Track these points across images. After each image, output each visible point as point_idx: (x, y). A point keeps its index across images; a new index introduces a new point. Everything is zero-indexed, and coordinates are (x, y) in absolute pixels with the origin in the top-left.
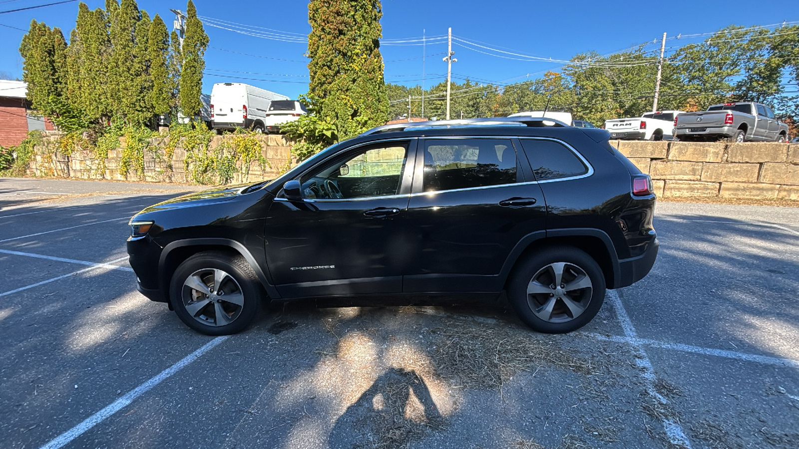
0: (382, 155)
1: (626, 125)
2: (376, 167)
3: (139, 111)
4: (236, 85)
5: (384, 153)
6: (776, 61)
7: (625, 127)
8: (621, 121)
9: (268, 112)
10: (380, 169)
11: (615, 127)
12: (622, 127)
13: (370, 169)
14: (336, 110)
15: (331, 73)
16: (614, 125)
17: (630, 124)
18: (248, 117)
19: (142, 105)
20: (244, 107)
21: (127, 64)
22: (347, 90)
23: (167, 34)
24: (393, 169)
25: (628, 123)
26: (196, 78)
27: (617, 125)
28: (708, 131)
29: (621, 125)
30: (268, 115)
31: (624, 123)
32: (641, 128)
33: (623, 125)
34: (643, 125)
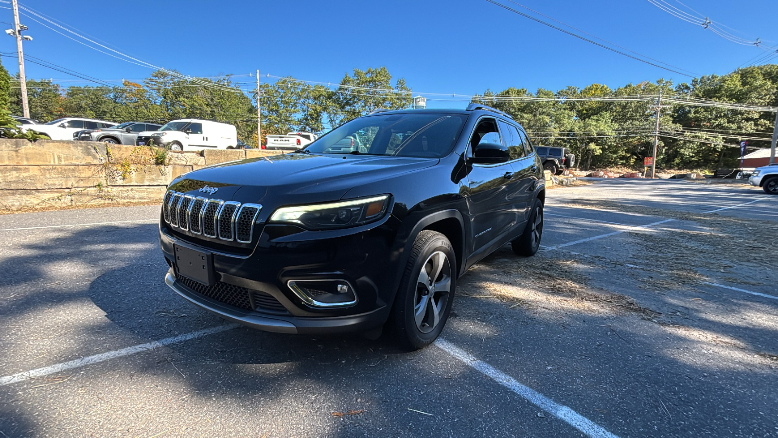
1: (285, 140)
6: (319, 108)
7: (284, 142)
8: (280, 137)
11: (276, 142)
12: (282, 142)
16: (275, 140)
17: (289, 141)
25: (287, 139)
27: (277, 140)
28: (342, 149)
29: (281, 141)
31: (284, 139)
32: (297, 144)
33: (283, 141)
34: (299, 142)
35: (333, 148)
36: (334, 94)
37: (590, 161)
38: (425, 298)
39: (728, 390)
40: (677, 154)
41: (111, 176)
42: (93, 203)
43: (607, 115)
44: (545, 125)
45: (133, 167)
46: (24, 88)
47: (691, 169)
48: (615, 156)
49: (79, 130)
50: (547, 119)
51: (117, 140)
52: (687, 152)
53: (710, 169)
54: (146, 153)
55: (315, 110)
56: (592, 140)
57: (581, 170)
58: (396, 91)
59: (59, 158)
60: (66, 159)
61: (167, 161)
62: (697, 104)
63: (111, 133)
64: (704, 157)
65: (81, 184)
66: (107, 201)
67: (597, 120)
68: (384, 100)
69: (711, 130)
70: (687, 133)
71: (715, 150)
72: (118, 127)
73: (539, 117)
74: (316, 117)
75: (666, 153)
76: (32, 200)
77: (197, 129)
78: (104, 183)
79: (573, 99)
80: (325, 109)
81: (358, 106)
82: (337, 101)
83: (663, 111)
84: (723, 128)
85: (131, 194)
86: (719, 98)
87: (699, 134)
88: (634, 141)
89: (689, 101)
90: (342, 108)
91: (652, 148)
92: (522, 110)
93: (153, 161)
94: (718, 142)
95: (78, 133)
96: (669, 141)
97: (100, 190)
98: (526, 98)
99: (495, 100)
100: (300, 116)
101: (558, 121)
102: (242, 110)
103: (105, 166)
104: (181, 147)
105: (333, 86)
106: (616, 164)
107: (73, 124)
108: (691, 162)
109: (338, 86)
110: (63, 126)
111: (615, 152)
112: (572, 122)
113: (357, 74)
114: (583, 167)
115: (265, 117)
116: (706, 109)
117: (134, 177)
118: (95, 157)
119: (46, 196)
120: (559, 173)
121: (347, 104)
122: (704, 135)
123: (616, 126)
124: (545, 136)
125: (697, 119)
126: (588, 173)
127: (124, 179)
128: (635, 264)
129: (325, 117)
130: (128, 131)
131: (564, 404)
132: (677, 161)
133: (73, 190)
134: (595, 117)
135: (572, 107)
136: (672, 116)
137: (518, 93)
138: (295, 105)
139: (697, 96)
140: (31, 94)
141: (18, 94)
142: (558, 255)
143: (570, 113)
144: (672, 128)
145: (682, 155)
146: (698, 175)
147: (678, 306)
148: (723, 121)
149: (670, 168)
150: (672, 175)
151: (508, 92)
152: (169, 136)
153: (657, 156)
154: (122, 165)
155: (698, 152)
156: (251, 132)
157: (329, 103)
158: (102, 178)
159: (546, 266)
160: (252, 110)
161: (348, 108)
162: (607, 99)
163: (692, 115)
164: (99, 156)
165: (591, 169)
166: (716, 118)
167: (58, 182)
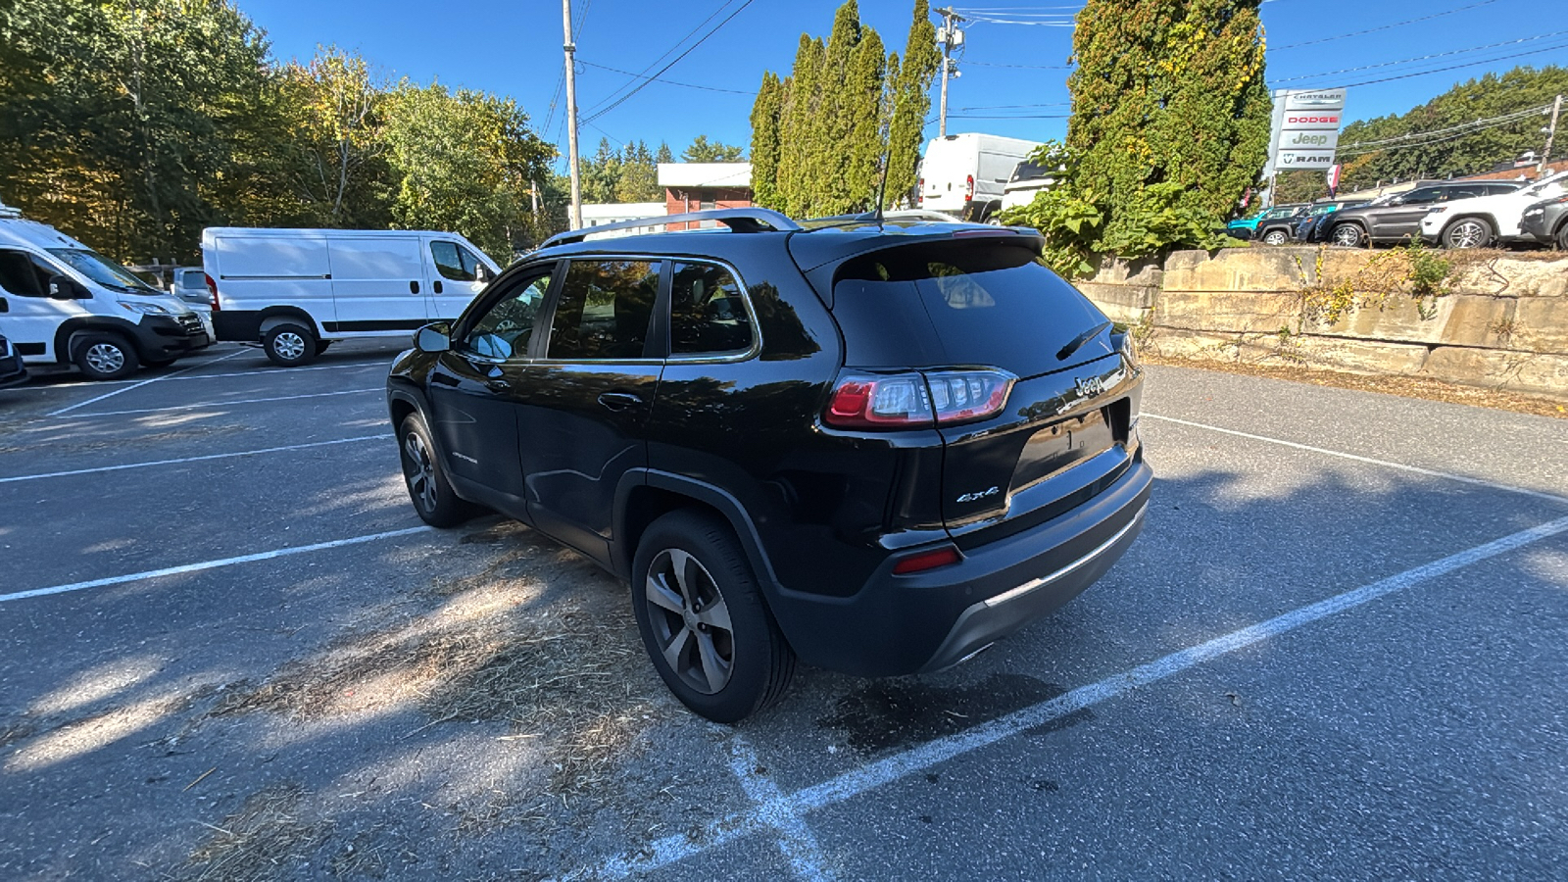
0: (1202, 274)
2: (1182, 302)
3: (836, 198)
4: (963, 137)
5: (1209, 269)
9: (1009, 186)
10: (1192, 306)
13: (1166, 305)
14: (1109, 173)
15: (1112, 88)
18: (974, 199)
19: (841, 187)
20: (970, 179)
21: (829, 121)
22: (1142, 125)
23: (883, 61)
24: (1225, 310)
26: (911, 131)
30: (1007, 192)
41: (1311, 315)
59: (1241, 279)
60: (1251, 280)
61: (1444, 286)
65: (1259, 326)
78: (1296, 327)
93: (1410, 285)
97: (1285, 341)
117: (1354, 320)
133: (1244, 337)
164: (1301, 275)
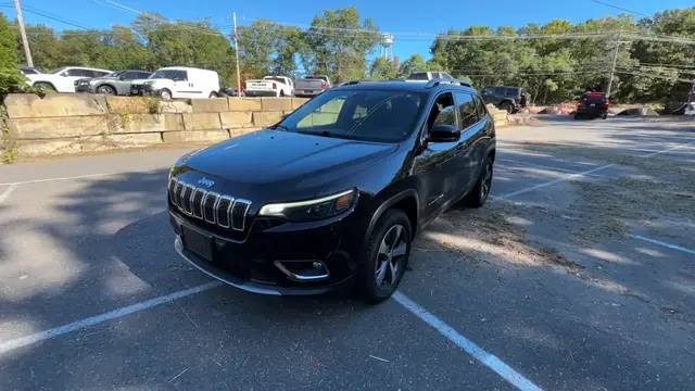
1: (262, 85)
7: (261, 87)
8: (258, 81)
16: (253, 85)
17: (265, 85)
25: (264, 83)
27: (255, 85)
29: (258, 85)
31: (261, 83)
32: (273, 88)
33: (260, 85)
34: (274, 86)
35: (306, 91)
36: (305, 34)
37: (546, 97)
38: (384, 264)
39: (626, 341)
40: (631, 89)
41: (112, 125)
42: (99, 149)
43: (567, 51)
44: (505, 62)
45: (130, 117)
46: (24, 36)
47: (643, 103)
48: (570, 91)
49: (78, 78)
50: (507, 56)
51: (113, 89)
52: (640, 87)
53: (661, 102)
54: (139, 103)
55: (288, 50)
56: (549, 77)
57: (537, 105)
58: (364, 30)
59: (66, 110)
60: (73, 110)
61: (159, 110)
62: (656, 39)
63: (108, 81)
64: (657, 92)
65: (89, 133)
66: (111, 148)
67: (556, 57)
68: (353, 39)
69: (668, 64)
70: (643, 68)
71: (668, 85)
72: (112, 75)
73: (499, 54)
74: (288, 57)
75: (621, 88)
76: (48, 148)
77: (182, 76)
78: (107, 131)
79: (535, 36)
80: (297, 50)
81: (328, 46)
82: (309, 41)
83: (622, 47)
84: (680, 63)
85: (131, 140)
86: (679, 32)
87: (654, 69)
88: (590, 76)
89: (649, 36)
90: (313, 47)
91: (607, 83)
92: (484, 47)
93: (147, 110)
94: (673, 76)
95: (77, 81)
96: (625, 77)
97: (104, 138)
98: (488, 36)
99: (458, 38)
100: (275, 56)
101: (518, 58)
102: (222, 52)
103: (106, 117)
104: (170, 93)
105: (305, 27)
106: (571, 100)
107: (73, 73)
108: (644, 96)
109: (309, 26)
110: (64, 75)
111: (571, 88)
112: (530, 58)
113: (327, 14)
114: (539, 103)
115: (243, 58)
116: (665, 44)
117: (132, 126)
118: (96, 108)
119: (60, 144)
120: (514, 112)
121: (319, 43)
122: (660, 70)
123: (575, 62)
124: (505, 73)
125: (655, 54)
126: (543, 108)
127: (123, 127)
128: (571, 215)
129: (297, 58)
130: (121, 79)
131: (492, 352)
132: (631, 95)
133: (81, 139)
134: (554, 54)
135: (532, 43)
136: (630, 51)
137: (482, 31)
138: (269, 45)
139: (659, 30)
140: (30, 38)
141: (19, 39)
142: (502, 207)
143: (531, 50)
144: (628, 63)
145: (636, 90)
146: (649, 110)
147: (601, 259)
148: (680, 56)
149: (623, 102)
150: (624, 109)
151: (471, 30)
152: (159, 84)
153: (612, 91)
154: (121, 116)
155: (652, 87)
156: (231, 73)
157: (301, 43)
158: (104, 127)
159: (491, 218)
160: (231, 52)
161: (318, 48)
162: (568, 36)
163: (650, 50)
164: (100, 107)
165: (547, 104)
166: (675, 52)
167: (69, 132)
